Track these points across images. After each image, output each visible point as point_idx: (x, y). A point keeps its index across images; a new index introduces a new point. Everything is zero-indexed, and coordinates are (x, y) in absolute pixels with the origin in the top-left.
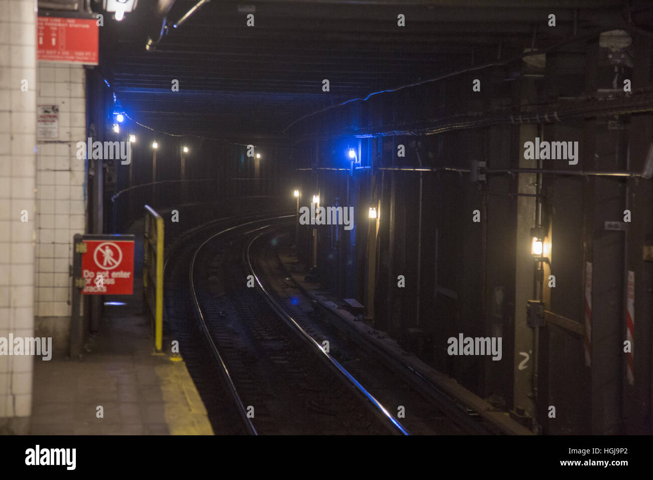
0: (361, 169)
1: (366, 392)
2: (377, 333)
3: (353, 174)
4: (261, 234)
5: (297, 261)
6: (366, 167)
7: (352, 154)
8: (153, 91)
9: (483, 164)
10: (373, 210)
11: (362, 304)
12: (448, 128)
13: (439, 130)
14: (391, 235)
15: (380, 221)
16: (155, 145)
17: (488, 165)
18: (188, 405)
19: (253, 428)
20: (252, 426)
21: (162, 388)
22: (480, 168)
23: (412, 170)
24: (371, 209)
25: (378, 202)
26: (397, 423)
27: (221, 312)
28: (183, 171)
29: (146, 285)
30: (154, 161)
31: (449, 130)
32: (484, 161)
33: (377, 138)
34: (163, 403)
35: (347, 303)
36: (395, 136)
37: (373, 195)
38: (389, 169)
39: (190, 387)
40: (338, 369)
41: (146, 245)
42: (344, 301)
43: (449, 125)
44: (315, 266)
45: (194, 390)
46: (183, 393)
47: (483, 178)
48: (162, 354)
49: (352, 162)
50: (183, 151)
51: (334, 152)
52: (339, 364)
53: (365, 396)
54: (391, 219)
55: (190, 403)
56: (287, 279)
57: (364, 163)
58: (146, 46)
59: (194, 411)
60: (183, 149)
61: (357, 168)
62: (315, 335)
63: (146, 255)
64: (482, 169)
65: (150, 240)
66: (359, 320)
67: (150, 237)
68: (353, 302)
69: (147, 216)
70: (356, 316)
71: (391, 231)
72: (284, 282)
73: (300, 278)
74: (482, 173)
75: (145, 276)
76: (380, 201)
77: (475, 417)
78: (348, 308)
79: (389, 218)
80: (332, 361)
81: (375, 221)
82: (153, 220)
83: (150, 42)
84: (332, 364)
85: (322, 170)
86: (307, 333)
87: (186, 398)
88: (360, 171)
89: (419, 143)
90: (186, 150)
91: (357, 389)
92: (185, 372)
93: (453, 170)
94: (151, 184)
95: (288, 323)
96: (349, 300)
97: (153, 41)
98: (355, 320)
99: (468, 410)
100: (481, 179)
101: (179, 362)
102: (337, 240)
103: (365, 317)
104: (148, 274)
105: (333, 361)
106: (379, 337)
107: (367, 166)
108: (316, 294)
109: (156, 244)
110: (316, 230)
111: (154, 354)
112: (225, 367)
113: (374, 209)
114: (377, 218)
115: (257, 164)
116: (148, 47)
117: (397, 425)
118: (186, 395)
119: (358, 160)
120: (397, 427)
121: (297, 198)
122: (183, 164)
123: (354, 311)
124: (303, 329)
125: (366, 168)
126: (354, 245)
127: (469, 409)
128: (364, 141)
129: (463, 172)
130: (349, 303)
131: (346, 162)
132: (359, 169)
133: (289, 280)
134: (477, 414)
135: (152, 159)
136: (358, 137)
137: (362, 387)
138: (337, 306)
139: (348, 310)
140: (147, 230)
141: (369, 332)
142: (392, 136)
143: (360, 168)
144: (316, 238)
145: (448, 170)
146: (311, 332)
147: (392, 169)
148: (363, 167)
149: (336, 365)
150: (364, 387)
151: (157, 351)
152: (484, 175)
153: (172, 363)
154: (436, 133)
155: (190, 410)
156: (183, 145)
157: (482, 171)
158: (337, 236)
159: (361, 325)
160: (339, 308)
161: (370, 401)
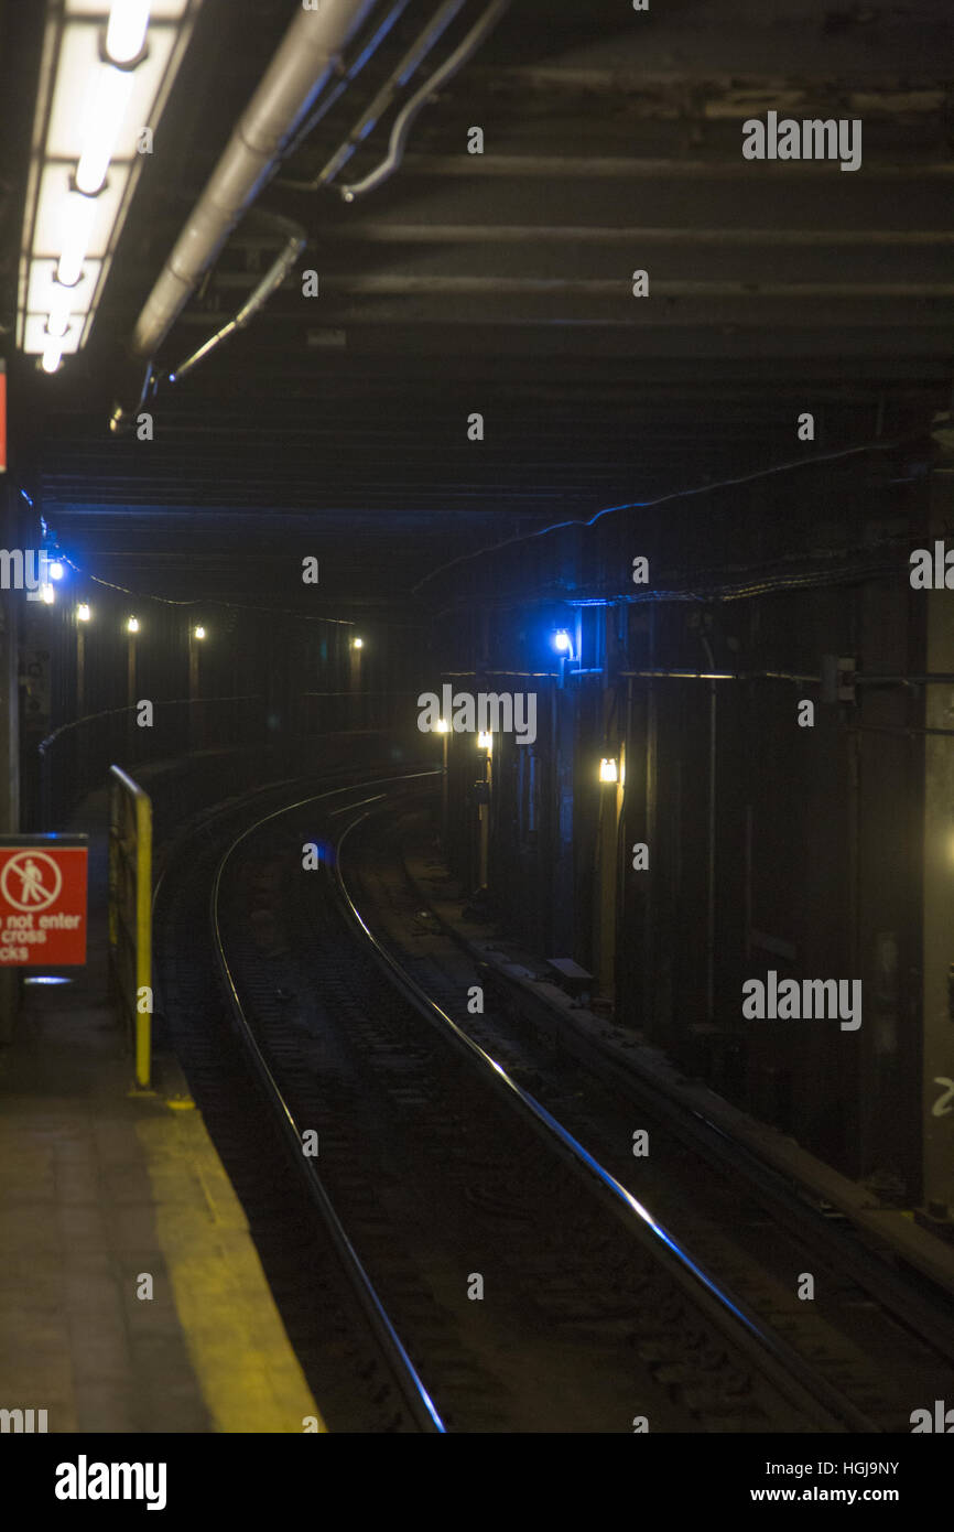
0: (581, 674)
1: (598, 1168)
2: (621, 1035)
3: (566, 684)
4: (367, 814)
5: (446, 873)
6: (592, 670)
7: (562, 642)
8: (127, 510)
9: (847, 664)
10: (608, 763)
11: (587, 970)
12: (770, 585)
13: (752, 589)
14: (648, 818)
15: (625, 787)
16: (133, 626)
17: (859, 666)
18: (207, 1208)
19: (352, 1250)
20: (349, 1246)
21: (152, 1171)
22: (841, 674)
23: (693, 676)
24: (604, 761)
25: (620, 746)
26: (667, 1237)
27: (279, 991)
28: (194, 678)
29: (114, 939)
30: (132, 660)
31: (773, 589)
32: (849, 656)
33: (617, 608)
34: (152, 1204)
35: (554, 967)
36: (656, 602)
37: (608, 735)
38: (643, 674)
39: (211, 1168)
40: (535, 1116)
41: (115, 852)
42: (549, 965)
43: (773, 578)
44: (485, 886)
45: (221, 1173)
46: (197, 1181)
47: (848, 694)
48: (152, 1094)
49: (563, 659)
50: (193, 638)
51: (522, 636)
52: (538, 1106)
53: (596, 1177)
54: (649, 784)
55: (213, 1204)
56: (424, 914)
57: (588, 661)
58: (110, 421)
59: (220, 1222)
60: (194, 631)
61: (573, 672)
62: (487, 1040)
63: (114, 874)
64: (846, 674)
65: (123, 843)
66: (582, 1007)
67: (124, 837)
68: (568, 967)
69: (116, 789)
70: (574, 998)
71: (648, 809)
72: (417, 922)
73: (452, 913)
74: (847, 685)
75: (112, 922)
76: (623, 745)
77: (838, 1220)
78: (557, 978)
79: (646, 781)
80: (522, 1097)
81: (614, 788)
82: (128, 801)
83: (118, 413)
84: (524, 1104)
85: (498, 675)
86: (469, 1036)
87: (202, 1194)
88: (580, 678)
89: (708, 618)
90: (200, 633)
91: (578, 1159)
92: (201, 1135)
93: (783, 676)
94: (125, 709)
95: (427, 1015)
96: (559, 961)
97: (124, 410)
98: (573, 1007)
99: (823, 1206)
100: (842, 697)
101: (187, 1111)
102: (532, 828)
103: (596, 1000)
104: (119, 915)
105: (526, 1098)
106: (625, 1045)
107: (594, 667)
108: (488, 949)
109: (134, 852)
110: (485, 806)
111: (133, 1094)
112: (289, 1114)
113: (612, 761)
114: (618, 781)
115: (356, 661)
116: (113, 424)
117: (667, 1241)
118: (204, 1185)
119: (575, 655)
120: (666, 1244)
121: (443, 738)
122: (194, 665)
123: (572, 987)
124: (458, 1026)
125: (594, 673)
126: (569, 839)
127: (825, 1203)
128: (589, 614)
129: (805, 682)
130: (559, 967)
131: (551, 660)
132: (578, 674)
133: (427, 918)
134: (839, 1215)
135: (126, 656)
136: (574, 603)
137: (588, 1155)
138: (532, 976)
139: (557, 985)
140: (115, 818)
141: (604, 1033)
142: (648, 603)
143: (580, 671)
144: (485, 825)
145: (771, 677)
146: (477, 1033)
147: (649, 675)
148: (585, 670)
149: (533, 1108)
150: (594, 1156)
151: (140, 1087)
152: (851, 689)
153: (172, 1114)
154: (744, 595)
155: (212, 1221)
156: (195, 624)
157: (845, 679)
158: (532, 819)
159: (585, 1019)
160: (536, 980)
161: (608, 1189)
